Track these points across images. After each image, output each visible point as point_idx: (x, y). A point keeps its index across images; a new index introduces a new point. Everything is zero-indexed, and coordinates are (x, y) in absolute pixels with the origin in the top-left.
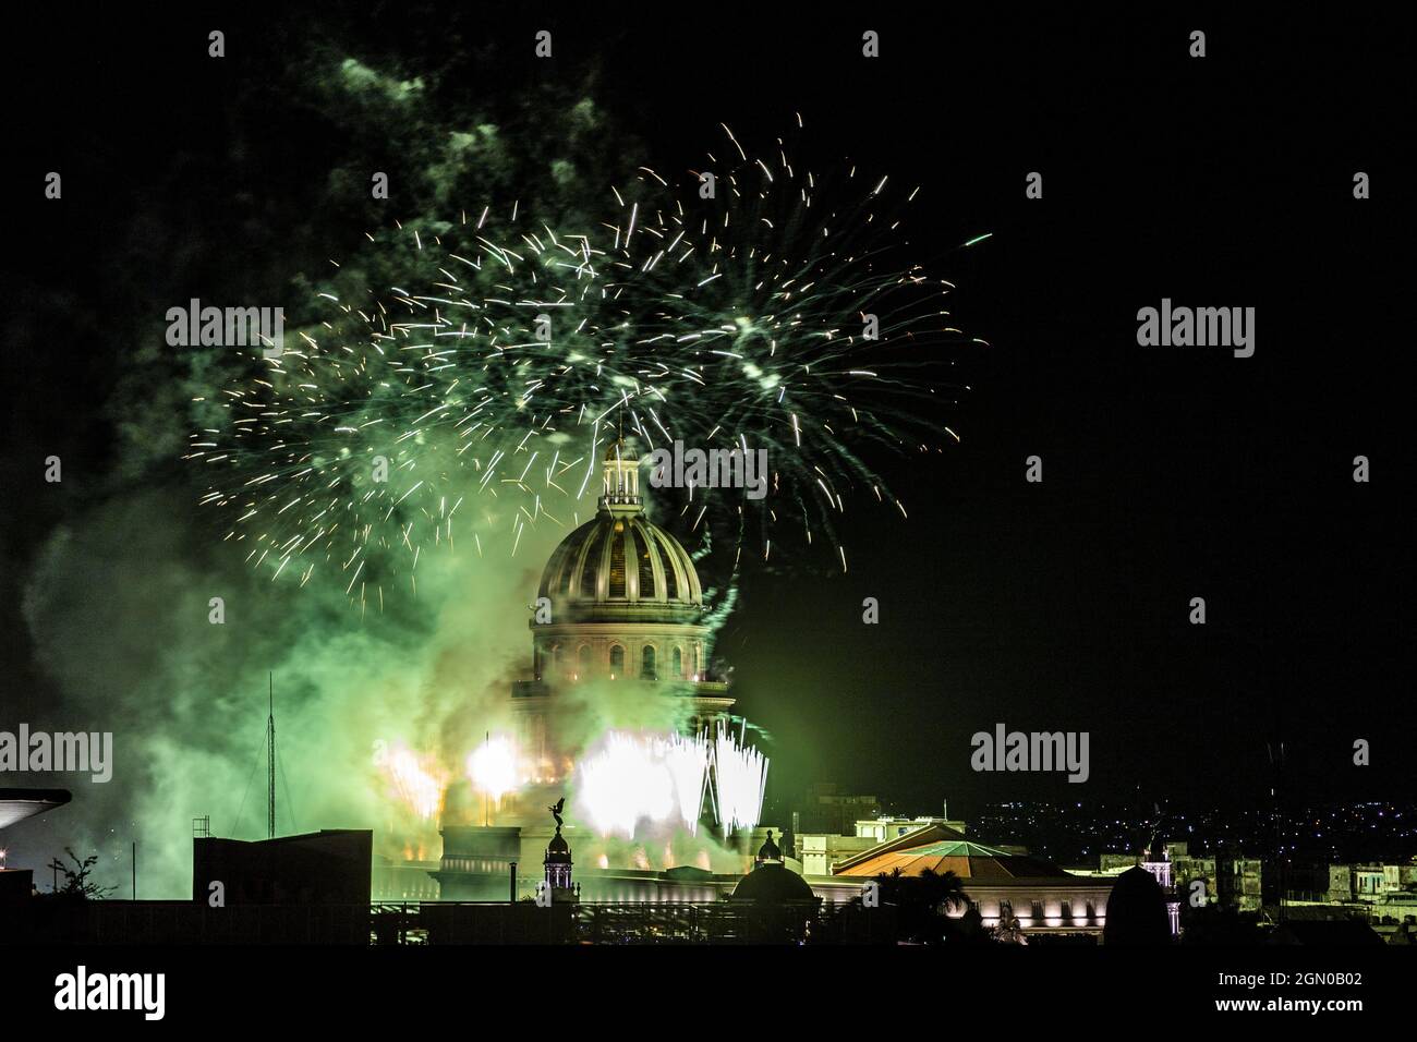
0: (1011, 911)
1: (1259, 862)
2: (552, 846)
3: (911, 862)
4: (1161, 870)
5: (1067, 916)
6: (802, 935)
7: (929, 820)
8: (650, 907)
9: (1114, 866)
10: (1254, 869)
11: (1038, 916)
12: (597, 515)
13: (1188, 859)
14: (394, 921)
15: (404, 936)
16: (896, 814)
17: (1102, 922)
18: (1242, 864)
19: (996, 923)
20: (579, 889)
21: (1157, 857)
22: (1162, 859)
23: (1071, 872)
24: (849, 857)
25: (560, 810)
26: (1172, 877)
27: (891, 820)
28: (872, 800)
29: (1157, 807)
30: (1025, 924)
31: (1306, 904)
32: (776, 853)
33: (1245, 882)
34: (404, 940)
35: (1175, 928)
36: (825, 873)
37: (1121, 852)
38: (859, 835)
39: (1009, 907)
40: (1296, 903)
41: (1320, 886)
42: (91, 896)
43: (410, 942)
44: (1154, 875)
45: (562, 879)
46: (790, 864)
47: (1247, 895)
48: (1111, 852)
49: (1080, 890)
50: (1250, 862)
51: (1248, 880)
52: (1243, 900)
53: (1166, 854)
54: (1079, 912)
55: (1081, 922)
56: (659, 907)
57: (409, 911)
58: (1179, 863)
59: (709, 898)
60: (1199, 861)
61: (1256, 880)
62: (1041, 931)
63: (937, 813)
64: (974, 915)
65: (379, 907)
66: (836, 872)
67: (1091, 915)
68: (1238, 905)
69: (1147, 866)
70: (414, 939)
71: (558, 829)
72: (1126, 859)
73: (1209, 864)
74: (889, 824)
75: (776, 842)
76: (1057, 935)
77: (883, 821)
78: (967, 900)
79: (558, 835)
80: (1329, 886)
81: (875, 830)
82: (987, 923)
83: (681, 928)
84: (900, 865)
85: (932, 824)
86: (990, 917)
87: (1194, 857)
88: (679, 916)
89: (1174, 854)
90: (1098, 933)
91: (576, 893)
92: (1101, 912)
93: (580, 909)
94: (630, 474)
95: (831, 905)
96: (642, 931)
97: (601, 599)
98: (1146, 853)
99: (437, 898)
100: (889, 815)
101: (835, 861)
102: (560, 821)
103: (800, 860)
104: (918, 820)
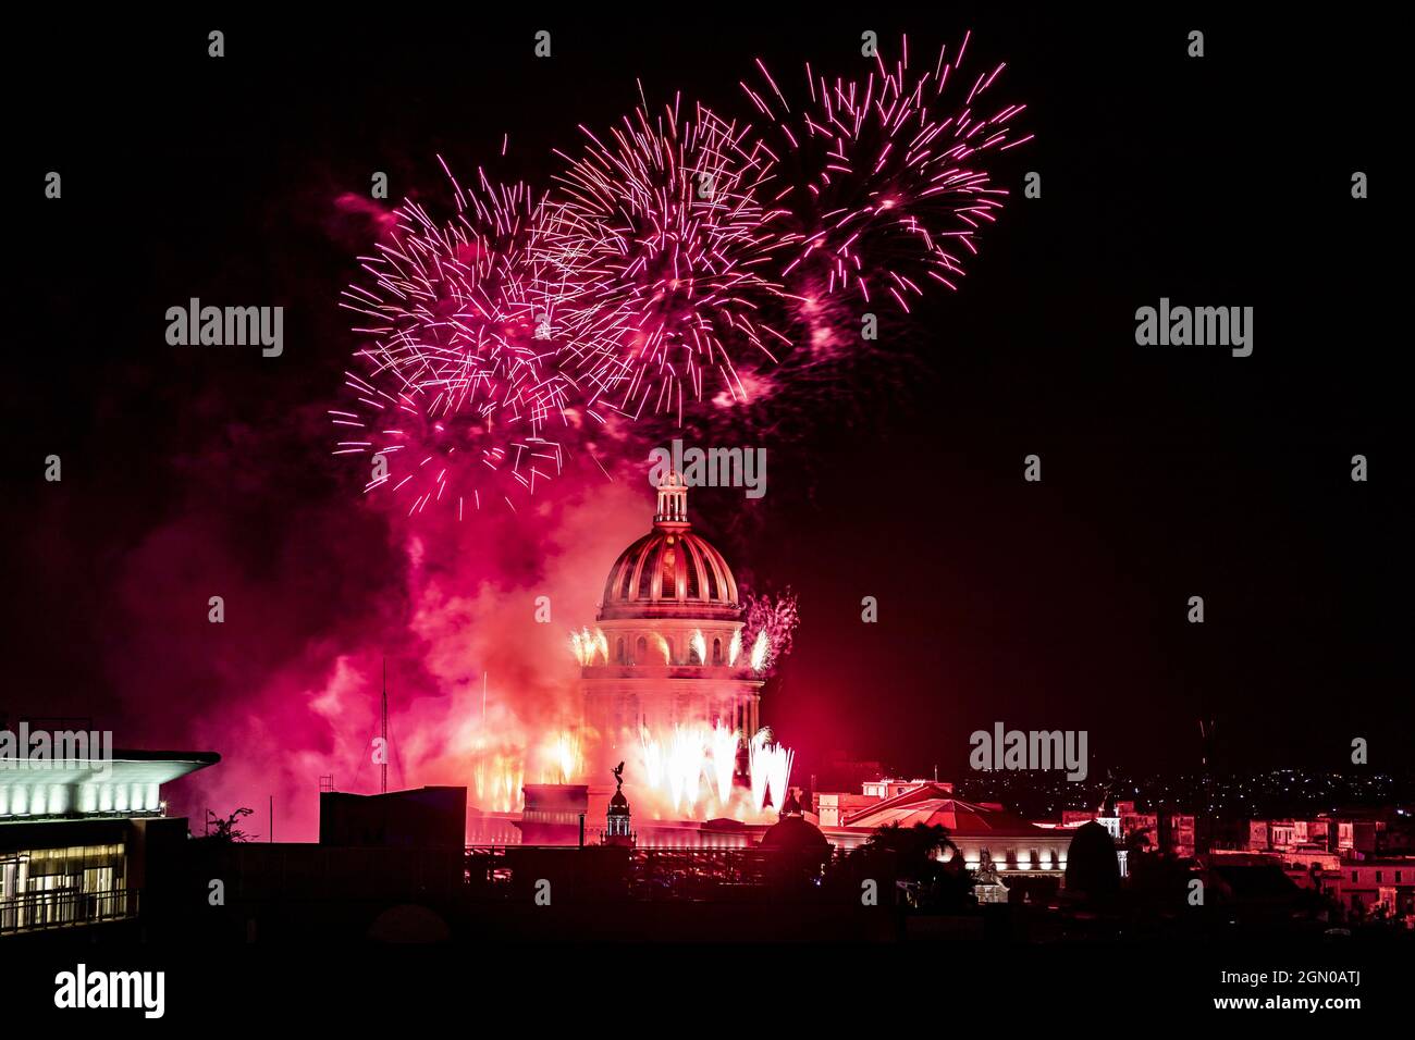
0: (989, 857)
1: (1193, 818)
2: (614, 802)
3: (907, 816)
4: (1112, 824)
5: (1035, 860)
6: (818, 876)
7: (924, 782)
8: (693, 851)
9: (1073, 820)
10: (1188, 823)
11: (1011, 861)
12: (653, 530)
13: (1134, 815)
14: (484, 861)
15: (492, 874)
16: (896, 778)
17: (1063, 866)
18: (1179, 819)
19: (977, 867)
20: (635, 836)
21: (1109, 813)
22: (1113, 815)
23: (1039, 825)
24: (857, 811)
25: (620, 772)
26: (1122, 830)
27: (891, 782)
28: (877, 765)
29: (1109, 772)
30: (1001, 867)
31: (1230, 852)
32: (797, 808)
33: (1182, 834)
34: (491, 877)
35: (1123, 871)
36: (836, 825)
37: (1079, 809)
38: (865, 794)
39: (988, 853)
40: (1222, 852)
41: (1242, 839)
42: (236, 839)
43: (497, 879)
44: (1106, 828)
45: (622, 828)
46: (808, 816)
47: (1182, 845)
48: (1071, 809)
49: (1045, 839)
50: (1185, 818)
51: (1184, 833)
52: (1179, 849)
53: (1117, 811)
54: (1045, 858)
55: (1046, 866)
56: (701, 851)
57: (496, 854)
58: (1127, 818)
59: (742, 844)
60: (1143, 817)
61: (1190, 832)
62: (1014, 873)
63: (928, 775)
64: (959, 859)
65: (472, 850)
66: (846, 823)
67: (1055, 861)
68: (1177, 855)
69: (1101, 821)
70: (501, 877)
71: (619, 787)
72: (1084, 815)
73: (1151, 820)
74: (889, 785)
75: (797, 799)
76: (1027, 877)
77: (885, 782)
78: (953, 846)
79: (619, 793)
80: (1249, 838)
81: (876, 789)
82: (969, 867)
83: (719, 869)
84: (899, 818)
85: (925, 785)
86: (972, 861)
87: (1139, 814)
88: (717, 859)
89: (1123, 811)
90: (1060, 875)
91: (633, 839)
92: (1063, 858)
93: (637, 853)
94: (679, 497)
95: (842, 851)
96: (687, 871)
97: (655, 599)
98: (1100, 810)
99: (519, 843)
100: (890, 778)
101: (845, 814)
102: (620, 781)
103: (817, 814)
104: (914, 782)
